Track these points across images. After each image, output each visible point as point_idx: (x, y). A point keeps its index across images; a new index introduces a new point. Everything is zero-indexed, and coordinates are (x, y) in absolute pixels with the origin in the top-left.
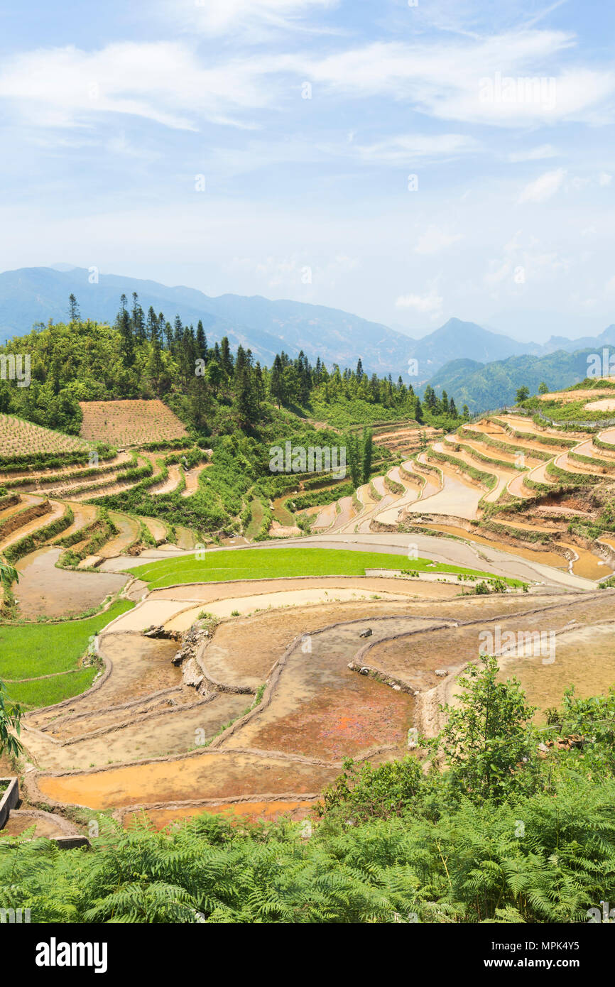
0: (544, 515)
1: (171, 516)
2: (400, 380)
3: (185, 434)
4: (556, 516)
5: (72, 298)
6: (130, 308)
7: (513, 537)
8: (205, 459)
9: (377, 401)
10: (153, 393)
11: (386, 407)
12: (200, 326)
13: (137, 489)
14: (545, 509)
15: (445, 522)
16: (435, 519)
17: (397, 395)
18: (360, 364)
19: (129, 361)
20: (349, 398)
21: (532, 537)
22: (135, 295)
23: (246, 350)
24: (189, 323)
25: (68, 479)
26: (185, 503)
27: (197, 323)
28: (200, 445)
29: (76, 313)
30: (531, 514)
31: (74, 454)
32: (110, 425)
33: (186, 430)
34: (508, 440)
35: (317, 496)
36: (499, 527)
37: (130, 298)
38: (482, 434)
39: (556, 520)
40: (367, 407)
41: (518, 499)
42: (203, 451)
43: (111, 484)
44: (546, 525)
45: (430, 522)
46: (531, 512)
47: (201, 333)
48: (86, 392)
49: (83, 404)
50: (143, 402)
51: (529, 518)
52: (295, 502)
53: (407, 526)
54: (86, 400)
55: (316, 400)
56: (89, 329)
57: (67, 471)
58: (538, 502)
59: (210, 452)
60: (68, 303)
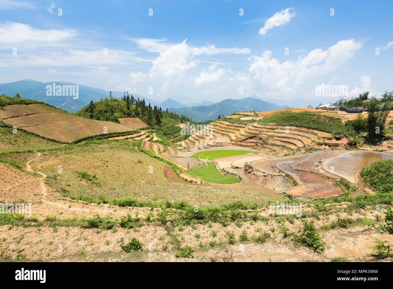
3: (147, 126)
6: (126, 95)
7: (244, 146)
10: (136, 116)
11: (174, 119)
12: (144, 100)
14: (249, 140)
15: (225, 144)
16: (223, 143)
17: (176, 116)
19: (128, 108)
20: (166, 117)
21: (248, 146)
23: (156, 106)
24: (141, 99)
28: (151, 128)
29: (111, 96)
32: (128, 124)
36: (240, 144)
37: (126, 93)
39: (252, 142)
40: (170, 119)
41: (242, 139)
44: (250, 144)
48: (119, 116)
49: (119, 119)
50: (134, 118)
51: (246, 142)
53: (218, 145)
54: (119, 118)
56: (116, 100)
60: (109, 93)
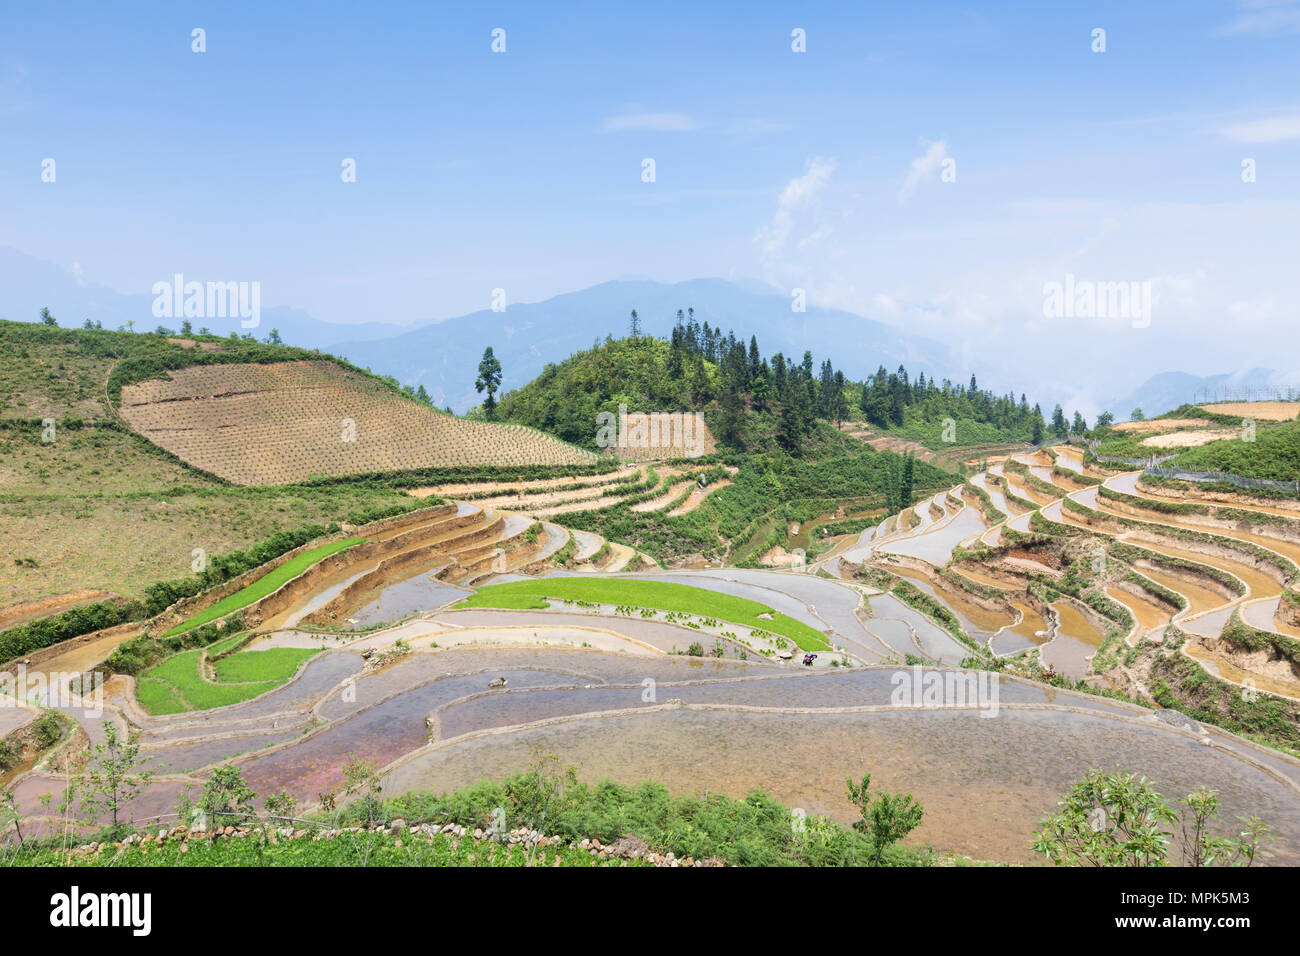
0: (1008, 568)
1: (648, 534)
2: (1024, 398)
3: (713, 451)
4: (1020, 571)
5: (634, 314)
6: (685, 324)
7: (966, 591)
8: (726, 477)
9: (989, 419)
10: (693, 407)
11: (998, 427)
12: (754, 341)
13: (620, 505)
14: (1013, 561)
15: (912, 565)
17: (1015, 414)
18: (973, 380)
19: (676, 375)
21: (985, 593)
22: (691, 310)
24: (743, 338)
25: (552, 490)
26: (667, 522)
27: (751, 337)
28: (726, 463)
29: (636, 328)
30: (996, 565)
31: (569, 467)
33: (715, 446)
34: (1045, 476)
35: (856, 523)
36: (956, 577)
37: (686, 313)
38: (1026, 466)
39: (1019, 575)
40: (976, 426)
41: (985, 548)
42: (727, 469)
43: (597, 498)
44: (1008, 580)
45: (896, 564)
46: (996, 564)
47: (754, 348)
51: (993, 570)
52: (827, 527)
53: (869, 566)
55: (913, 418)
56: (645, 344)
57: (554, 483)
58: (1004, 552)
59: (734, 471)
60: (630, 318)
